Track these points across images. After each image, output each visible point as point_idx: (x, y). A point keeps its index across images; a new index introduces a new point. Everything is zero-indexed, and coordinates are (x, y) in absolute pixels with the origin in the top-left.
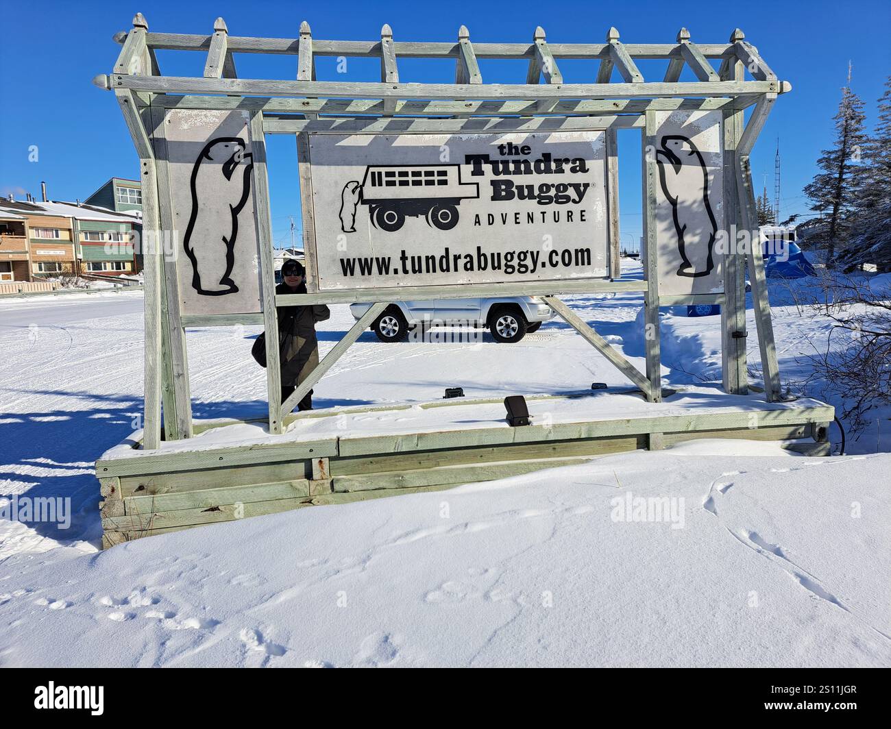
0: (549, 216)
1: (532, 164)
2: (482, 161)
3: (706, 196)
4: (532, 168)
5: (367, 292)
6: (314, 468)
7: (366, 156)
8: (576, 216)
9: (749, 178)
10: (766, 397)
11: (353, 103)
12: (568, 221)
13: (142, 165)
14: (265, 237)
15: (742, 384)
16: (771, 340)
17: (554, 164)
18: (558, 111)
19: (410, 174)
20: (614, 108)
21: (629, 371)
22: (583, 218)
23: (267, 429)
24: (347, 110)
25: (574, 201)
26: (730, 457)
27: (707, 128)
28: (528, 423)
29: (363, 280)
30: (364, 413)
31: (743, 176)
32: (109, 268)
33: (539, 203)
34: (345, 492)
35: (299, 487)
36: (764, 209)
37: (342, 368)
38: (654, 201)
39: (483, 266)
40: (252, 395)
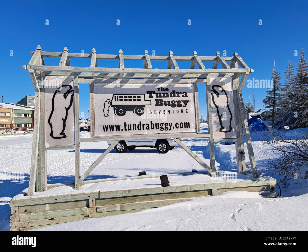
0: (175, 111)
1: (169, 94)
2: (152, 93)
3: (228, 105)
4: (169, 95)
5: (112, 137)
6: (90, 203)
7: (113, 91)
8: (184, 111)
9: (242, 99)
10: (252, 175)
11: (109, 74)
12: (182, 113)
13: (36, 94)
14: (77, 118)
15: (244, 171)
16: (253, 155)
17: (177, 94)
18: (178, 77)
19: (128, 97)
20: (196, 76)
21: (204, 165)
22: (187, 112)
23: (74, 188)
24: (107, 76)
25: (184, 106)
26: (241, 198)
27: (227, 83)
28: (168, 185)
29: (111, 133)
30: (109, 181)
31: (240, 99)
32: (23, 126)
33: (172, 107)
34: (101, 212)
35: (84, 210)
36: (250, 107)
37: (103, 163)
38: (211, 106)
39: (153, 128)
40: (70, 173)
